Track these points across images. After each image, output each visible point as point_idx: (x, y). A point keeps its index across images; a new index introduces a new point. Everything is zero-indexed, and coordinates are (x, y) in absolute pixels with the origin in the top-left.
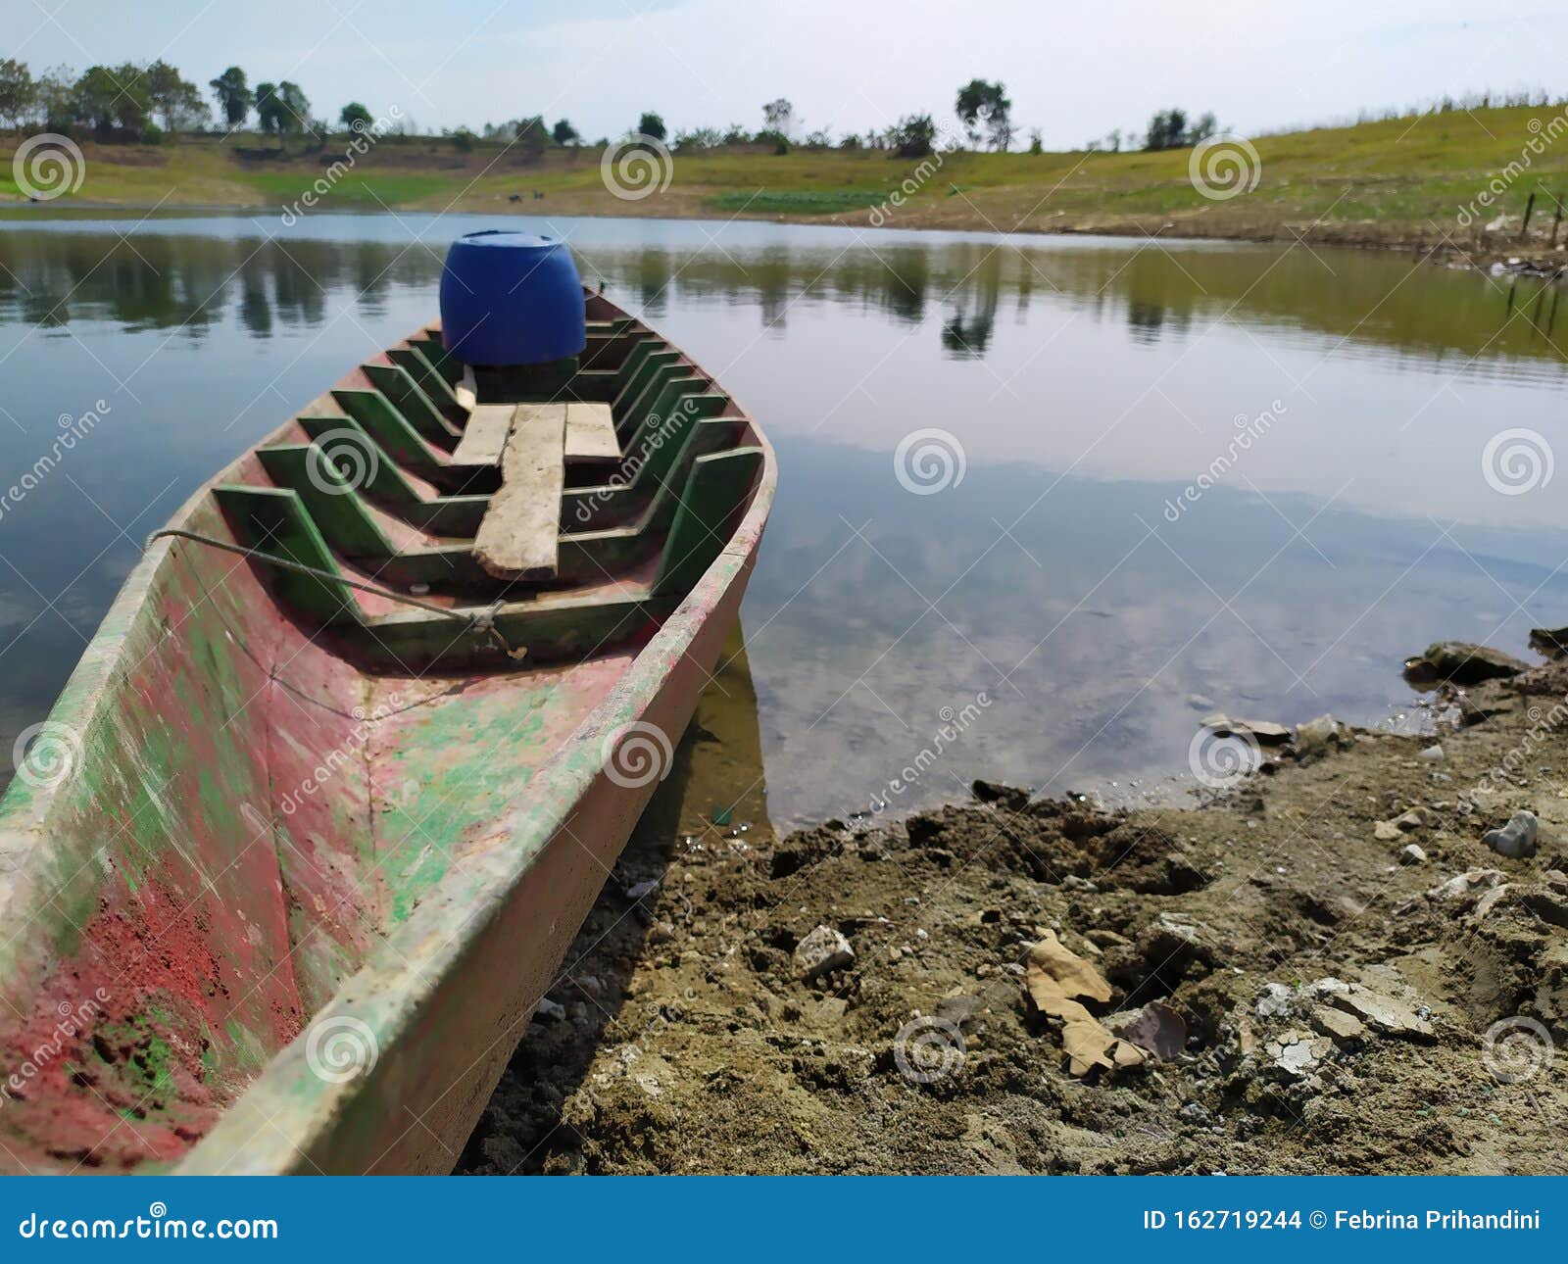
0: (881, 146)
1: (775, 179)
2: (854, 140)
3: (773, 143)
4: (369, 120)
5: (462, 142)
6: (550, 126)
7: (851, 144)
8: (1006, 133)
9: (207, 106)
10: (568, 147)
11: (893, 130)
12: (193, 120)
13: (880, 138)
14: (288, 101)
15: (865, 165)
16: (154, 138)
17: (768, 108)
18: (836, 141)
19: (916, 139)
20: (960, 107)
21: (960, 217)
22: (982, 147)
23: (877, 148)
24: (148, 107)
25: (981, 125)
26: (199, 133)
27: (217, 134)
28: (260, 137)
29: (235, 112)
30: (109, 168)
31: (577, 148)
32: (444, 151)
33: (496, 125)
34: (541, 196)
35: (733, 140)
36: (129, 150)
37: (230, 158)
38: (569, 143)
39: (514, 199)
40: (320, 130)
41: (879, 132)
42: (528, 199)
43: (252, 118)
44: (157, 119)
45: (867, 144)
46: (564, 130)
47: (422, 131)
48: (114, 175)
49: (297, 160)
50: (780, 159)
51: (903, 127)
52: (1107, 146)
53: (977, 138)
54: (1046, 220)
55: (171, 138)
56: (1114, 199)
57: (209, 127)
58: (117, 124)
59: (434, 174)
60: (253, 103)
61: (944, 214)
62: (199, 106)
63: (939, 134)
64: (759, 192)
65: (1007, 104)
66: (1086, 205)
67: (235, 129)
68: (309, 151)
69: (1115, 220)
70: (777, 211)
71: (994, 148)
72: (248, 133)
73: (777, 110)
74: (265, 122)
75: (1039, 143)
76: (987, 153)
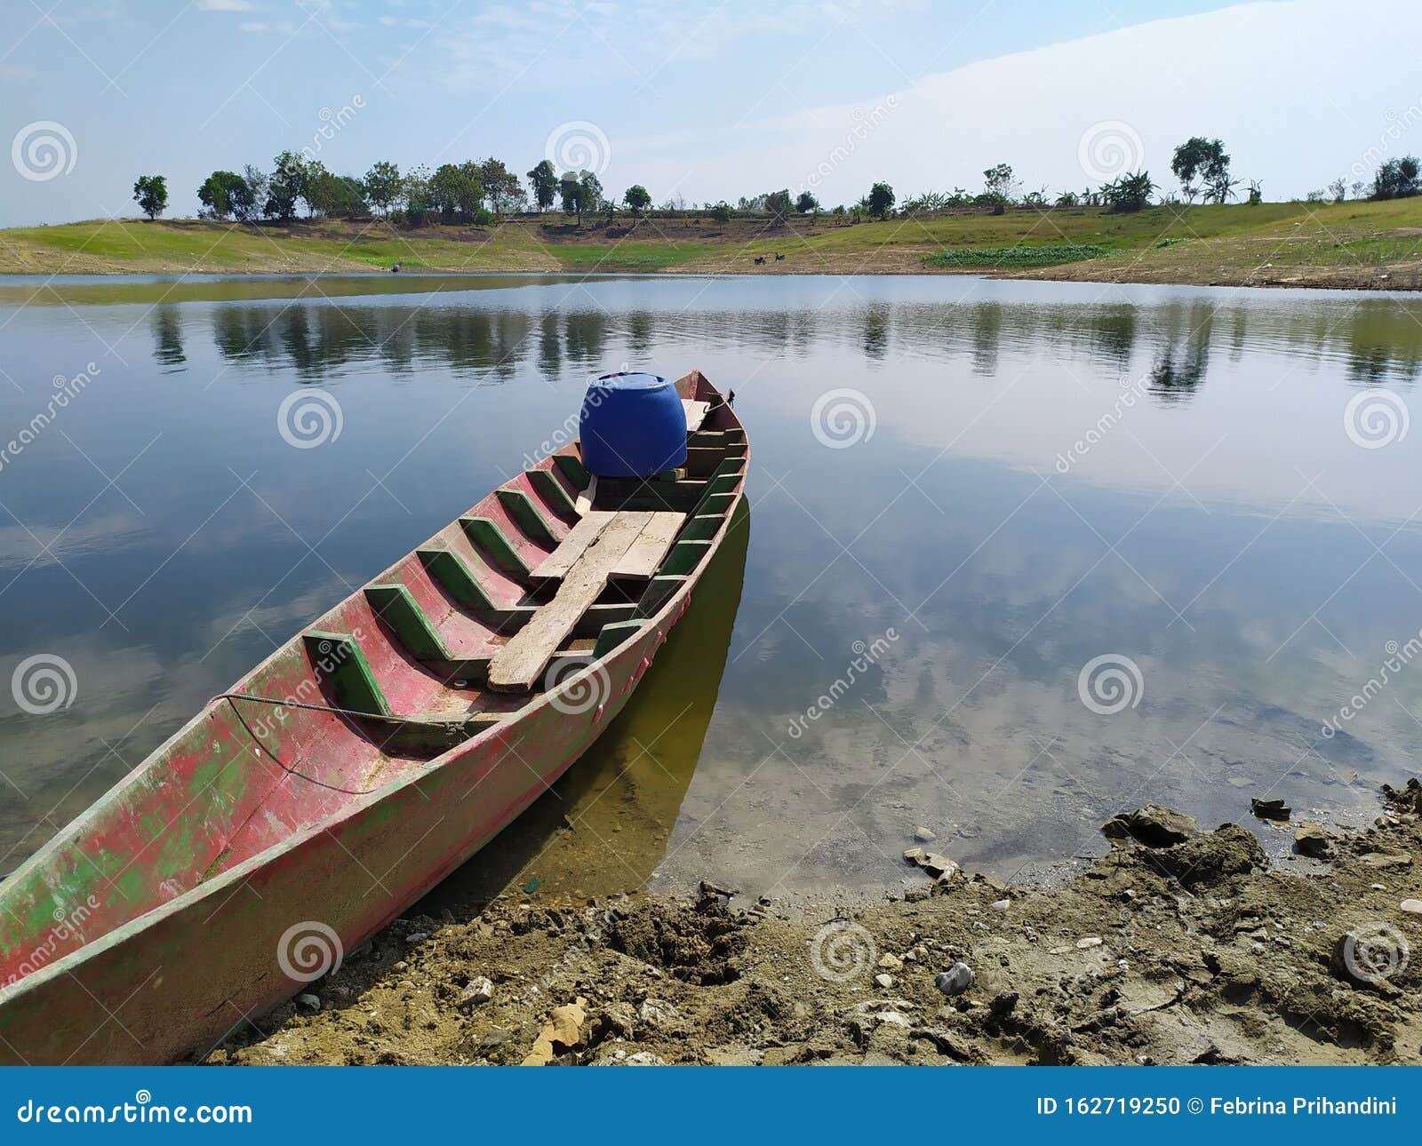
0: (1096, 203)
1: (991, 237)
2: (1070, 198)
3: (993, 205)
4: (648, 200)
5: (720, 214)
6: (794, 199)
7: (1067, 201)
8: (1224, 187)
9: (524, 193)
10: (810, 215)
11: (1108, 186)
12: (513, 202)
13: (1095, 195)
14: (585, 185)
15: (1080, 220)
16: (484, 219)
17: (988, 173)
18: (1052, 199)
19: (1131, 195)
20: (1176, 165)
21: (1166, 269)
22: (1198, 200)
23: (1092, 205)
24: (481, 196)
25: (1198, 181)
26: (519, 214)
27: (530, 214)
28: (562, 216)
29: (544, 197)
30: (450, 244)
31: (816, 215)
32: (706, 223)
33: (749, 199)
34: (782, 257)
35: (955, 203)
36: (464, 230)
37: (539, 234)
38: (810, 211)
39: (758, 261)
40: (608, 210)
41: (1095, 190)
42: (770, 260)
43: (558, 200)
44: (487, 205)
45: (1083, 201)
46: (807, 201)
47: (689, 207)
48: (452, 249)
49: (590, 233)
50: (997, 218)
51: (1119, 184)
52: (1330, 196)
53: (1194, 192)
54: (1254, 273)
55: (496, 219)
56: (1327, 251)
57: (525, 209)
58: (458, 209)
59: (697, 242)
60: (558, 189)
61: (1151, 268)
62: (518, 193)
63: (1154, 190)
64: (977, 249)
65: (1226, 160)
66: (1295, 257)
67: (543, 210)
68: (599, 226)
69: (1325, 272)
70: (990, 265)
71: (1210, 201)
72: (554, 213)
73: (998, 174)
74: (567, 204)
75: (1258, 194)
76: (1203, 205)
